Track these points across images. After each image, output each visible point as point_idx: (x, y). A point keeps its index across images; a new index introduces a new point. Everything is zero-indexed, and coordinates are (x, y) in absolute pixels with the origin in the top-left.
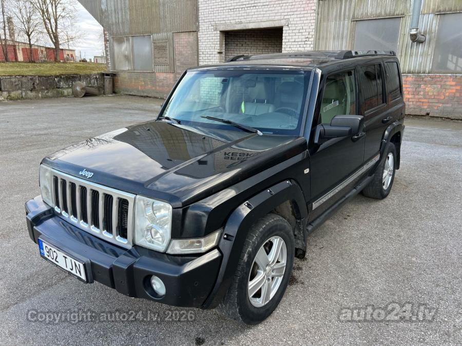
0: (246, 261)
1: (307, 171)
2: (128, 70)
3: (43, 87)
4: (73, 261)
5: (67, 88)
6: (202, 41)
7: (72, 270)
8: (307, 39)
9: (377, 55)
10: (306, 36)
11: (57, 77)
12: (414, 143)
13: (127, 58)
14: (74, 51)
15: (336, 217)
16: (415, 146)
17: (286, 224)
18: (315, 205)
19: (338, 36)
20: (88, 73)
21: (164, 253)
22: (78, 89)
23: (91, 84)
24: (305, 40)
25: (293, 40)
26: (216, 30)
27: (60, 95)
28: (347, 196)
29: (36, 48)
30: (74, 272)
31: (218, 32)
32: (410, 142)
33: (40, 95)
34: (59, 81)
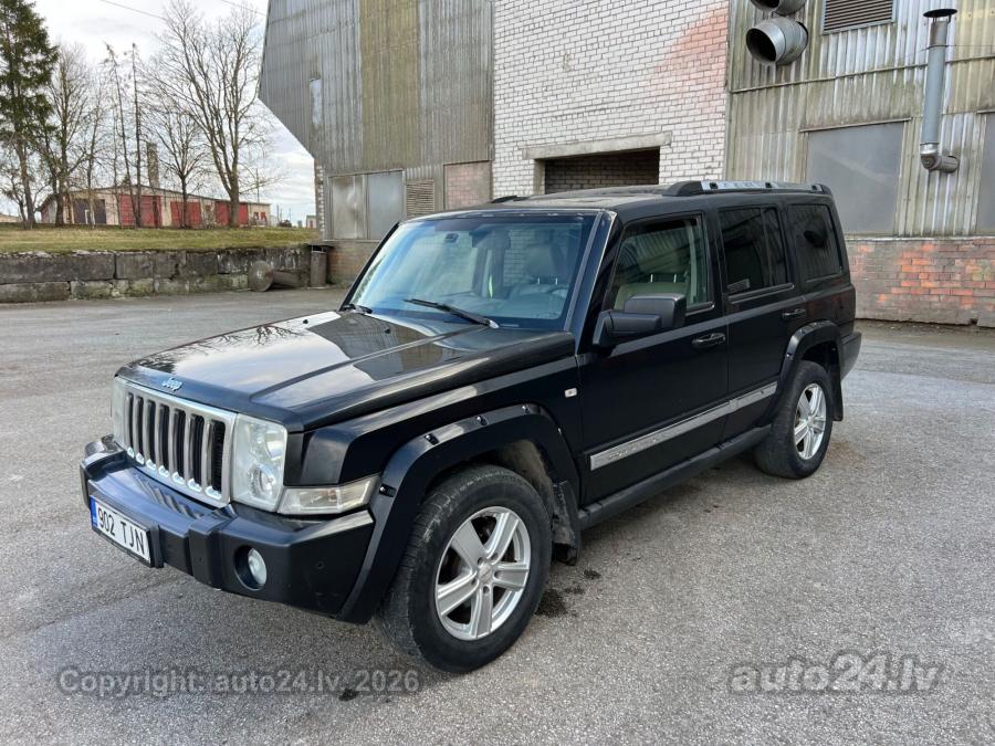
0: (428, 540)
1: (571, 393)
2: (358, 238)
3: (194, 272)
4: (134, 527)
5: (239, 274)
6: (500, 179)
7: (132, 545)
8: (710, 171)
9: (770, 191)
10: (707, 165)
11: (220, 252)
12: (920, 379)
13: (355, 215)
14: (268, 205)
15: (689, 507)
16: (921, 385)
17: (523, 487)
18: (598, 460)
19: (773, 163)
20: (282, 245)
21: (275, 513)
22: (259, 274)
23: (284, 265)
24: (704, 172)
25: (681, 173)
26: (526, 157)
27: (224, 288)
28: (694, 460)
29: (196, 201)
30: (134, 549)
31: (532, 162)
32: (913, 377)
33: (187, 287)
34: (225, 261)
